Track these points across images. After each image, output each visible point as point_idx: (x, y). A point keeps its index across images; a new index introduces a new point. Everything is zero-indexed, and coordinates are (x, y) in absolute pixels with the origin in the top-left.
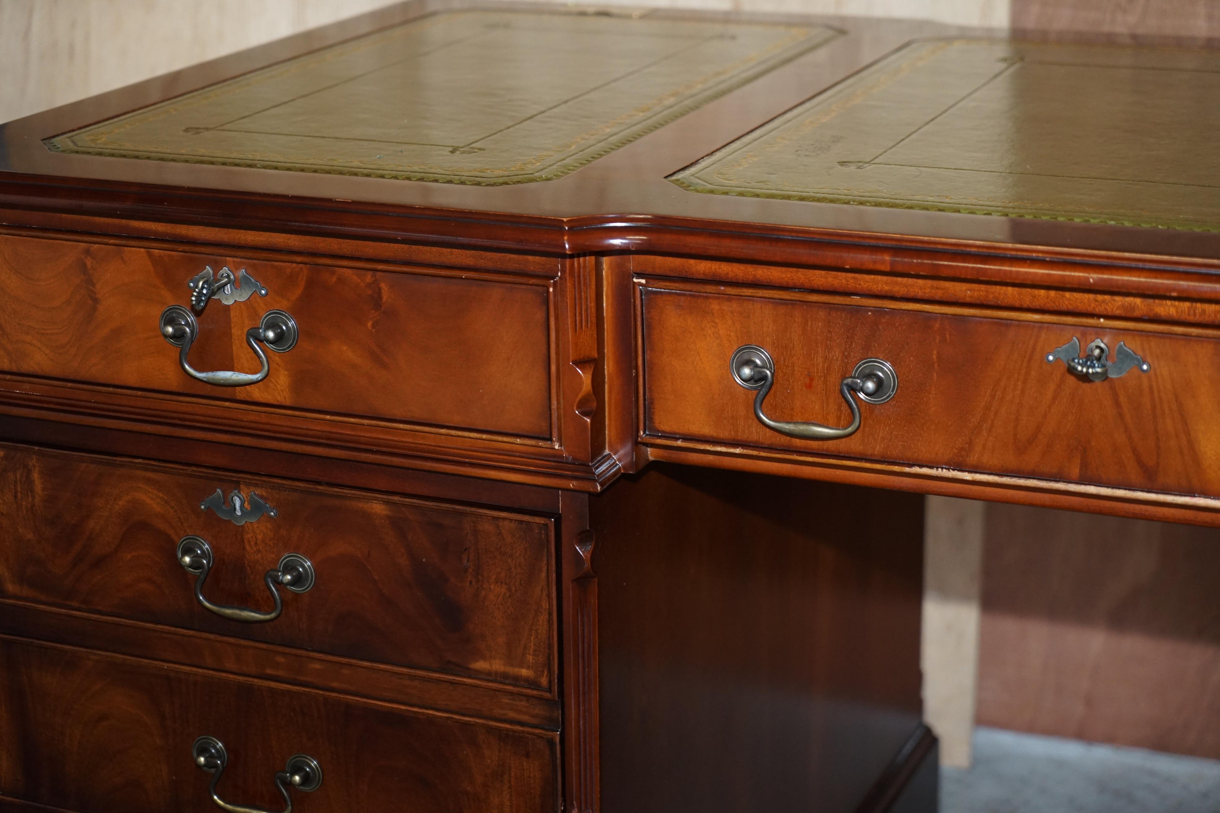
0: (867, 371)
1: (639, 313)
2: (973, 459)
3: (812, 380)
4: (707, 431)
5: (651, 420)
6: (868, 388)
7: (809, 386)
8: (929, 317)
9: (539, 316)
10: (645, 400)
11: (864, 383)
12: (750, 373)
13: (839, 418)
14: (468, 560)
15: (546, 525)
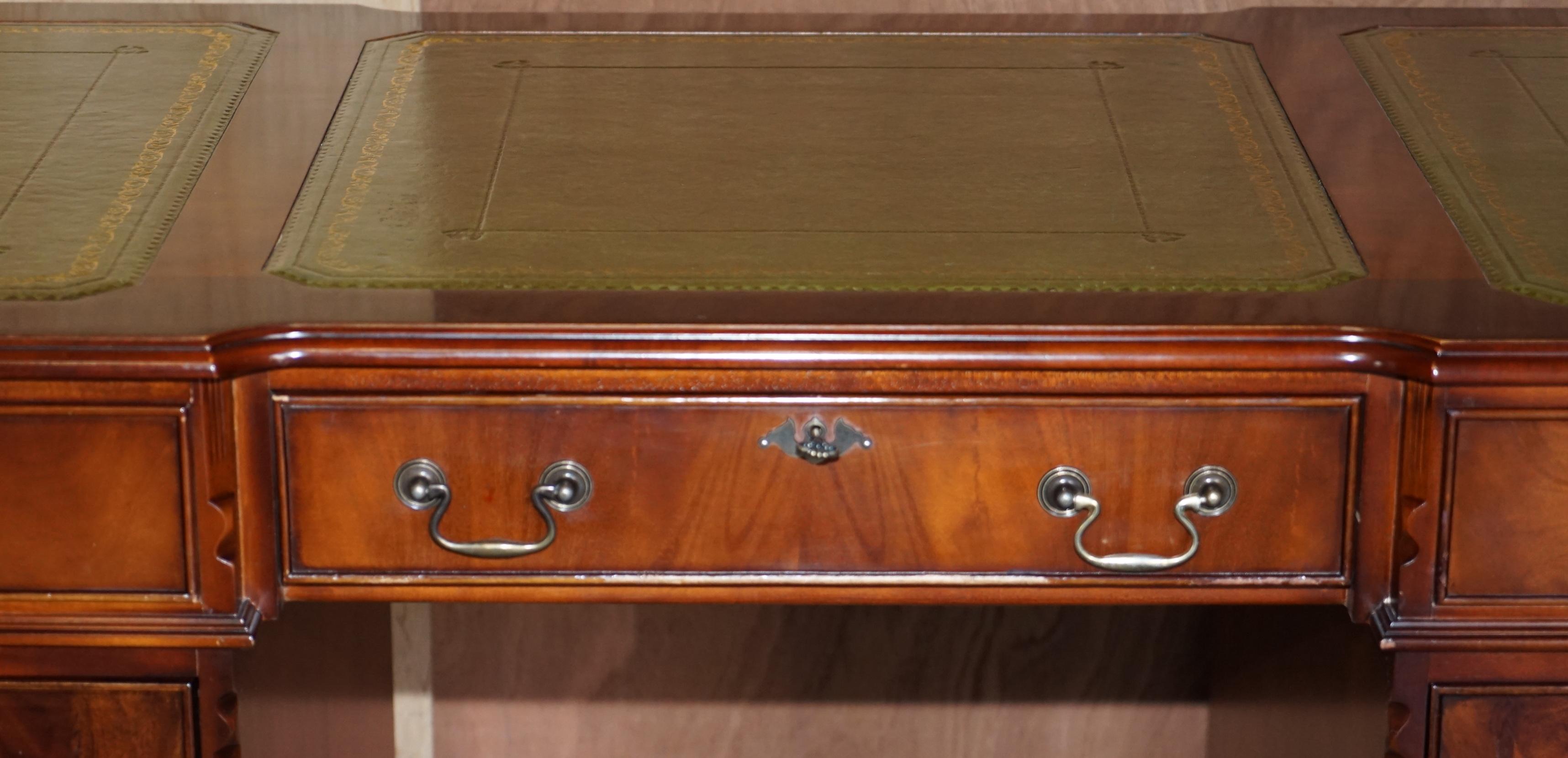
0: (557, 478)
1: (280, 435)
2: (681, 560)
3: (492, 491)
4: (366, 561)
5: (298, 556)
6: (564, 495)
7: (489, 499)
8: (626, 412)
9: (169, 449)
10: (289, 534)
11: (559, 490)
12: (424, 491)
13: (525, 532)
14: (79, 746)
15: (182, 693)
